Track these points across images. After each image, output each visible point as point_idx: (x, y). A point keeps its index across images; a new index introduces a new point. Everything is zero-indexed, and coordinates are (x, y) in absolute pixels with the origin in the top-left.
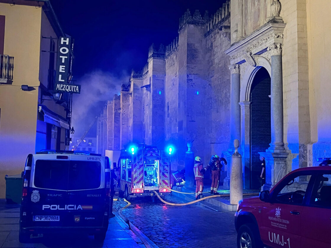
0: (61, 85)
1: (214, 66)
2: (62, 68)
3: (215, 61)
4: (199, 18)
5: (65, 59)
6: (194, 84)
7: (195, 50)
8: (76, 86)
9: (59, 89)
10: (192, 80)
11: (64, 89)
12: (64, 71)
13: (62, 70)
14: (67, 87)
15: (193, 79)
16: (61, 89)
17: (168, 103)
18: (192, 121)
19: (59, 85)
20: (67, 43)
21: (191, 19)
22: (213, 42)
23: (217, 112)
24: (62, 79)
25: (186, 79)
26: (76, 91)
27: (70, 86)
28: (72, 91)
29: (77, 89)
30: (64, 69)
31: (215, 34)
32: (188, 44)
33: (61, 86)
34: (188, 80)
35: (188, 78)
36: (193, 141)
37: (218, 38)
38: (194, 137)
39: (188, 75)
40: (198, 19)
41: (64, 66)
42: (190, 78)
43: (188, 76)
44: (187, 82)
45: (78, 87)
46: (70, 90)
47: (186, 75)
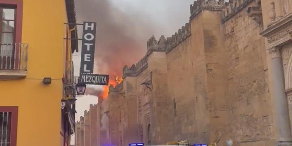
0: (87, 76)
1: (238, 52)
2: (88, 56)
3: (239, 48)
4: (214, 2)
5: (90, 46)
6: (214, 74)
7: (213, 38)
8: (103, 77)
9: (84, 81)
10: (211, 70)
11: (90, 81)
12: (89, 60)
13: (88, 59)
14: (94, 78)
15: (213, 68)
16: (87, 81)
17: (174, 99)
18: (217, 117)
19: (84, 76)
20: (92, 29)
21: (206, 4)
22: (234, 27)
23: (248, 104)
24: (87, 69)
25: (206, 69)
26: (104, 82)
27: (97, 77)
28: (100, 82)
29: (104, 80)
30: (89, 58)
31: (237, 18)
32: (204, 31)
33: (87, 78)
34: (207, 70)
35: (207, 67)
36: (219, 140)
37: (242, 22)
38: (220, 135)
39: (207, 64)
40: (213, 4)
41: (90, 55)
42: (209, 68)
43: (207, 66)
44: (207, 72)
45: (105, 78)
46: (97, 81)
47: (205, 65)
